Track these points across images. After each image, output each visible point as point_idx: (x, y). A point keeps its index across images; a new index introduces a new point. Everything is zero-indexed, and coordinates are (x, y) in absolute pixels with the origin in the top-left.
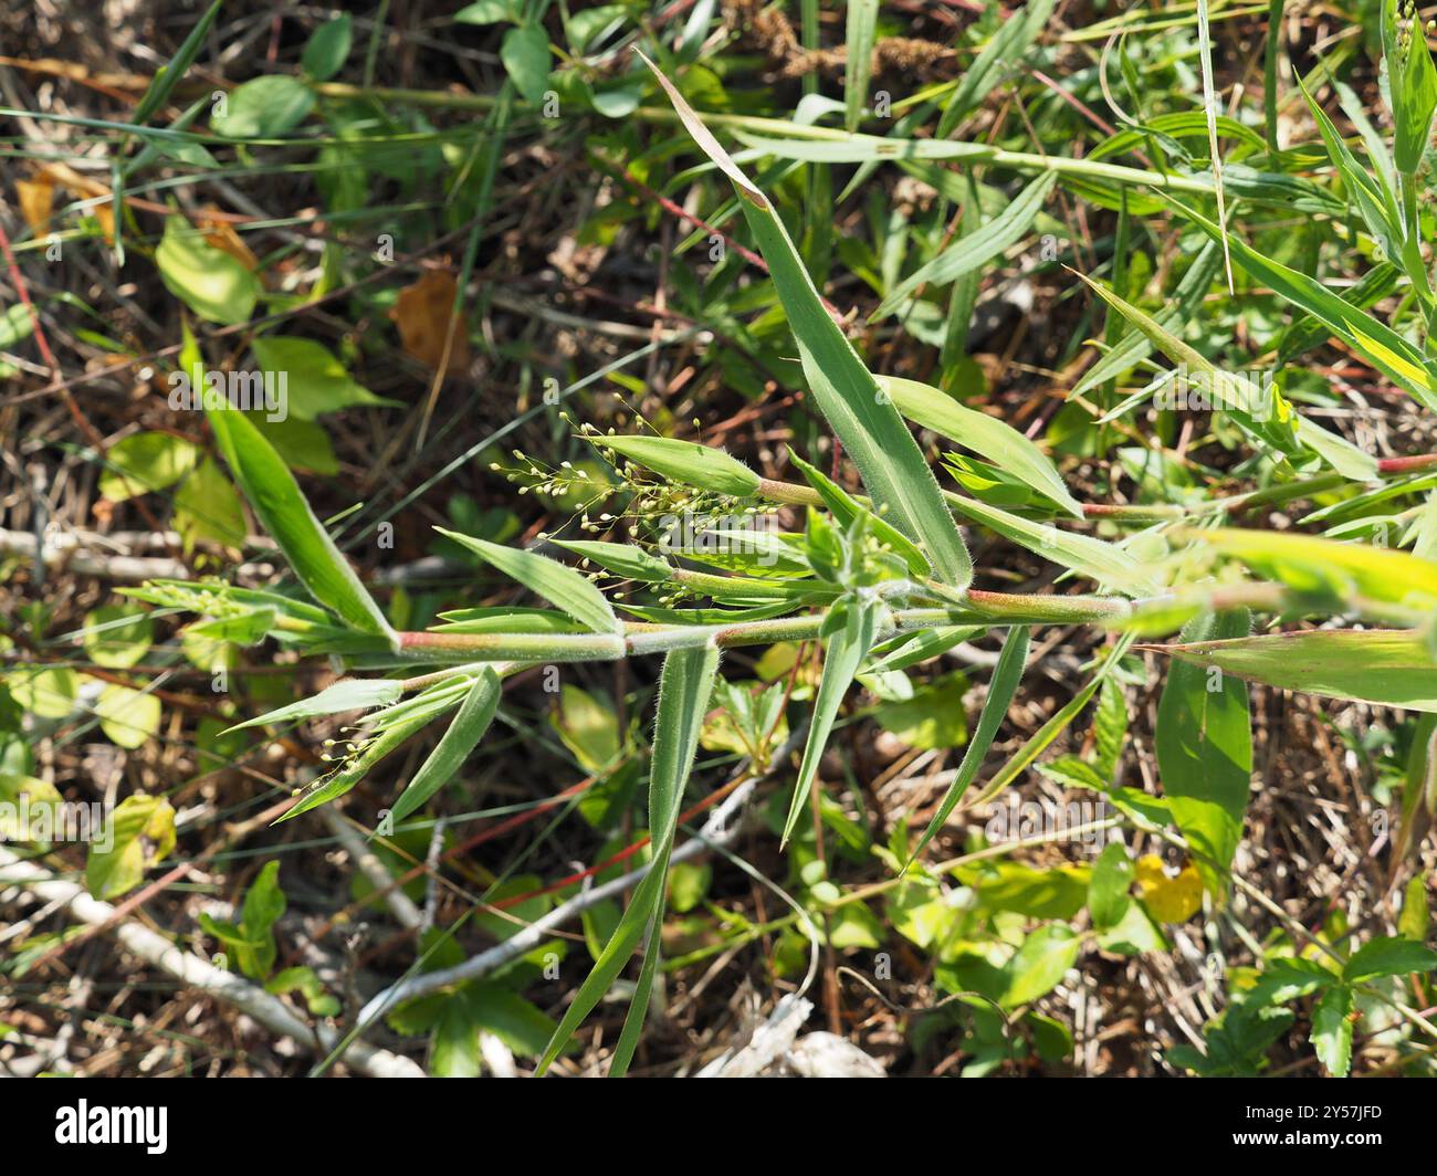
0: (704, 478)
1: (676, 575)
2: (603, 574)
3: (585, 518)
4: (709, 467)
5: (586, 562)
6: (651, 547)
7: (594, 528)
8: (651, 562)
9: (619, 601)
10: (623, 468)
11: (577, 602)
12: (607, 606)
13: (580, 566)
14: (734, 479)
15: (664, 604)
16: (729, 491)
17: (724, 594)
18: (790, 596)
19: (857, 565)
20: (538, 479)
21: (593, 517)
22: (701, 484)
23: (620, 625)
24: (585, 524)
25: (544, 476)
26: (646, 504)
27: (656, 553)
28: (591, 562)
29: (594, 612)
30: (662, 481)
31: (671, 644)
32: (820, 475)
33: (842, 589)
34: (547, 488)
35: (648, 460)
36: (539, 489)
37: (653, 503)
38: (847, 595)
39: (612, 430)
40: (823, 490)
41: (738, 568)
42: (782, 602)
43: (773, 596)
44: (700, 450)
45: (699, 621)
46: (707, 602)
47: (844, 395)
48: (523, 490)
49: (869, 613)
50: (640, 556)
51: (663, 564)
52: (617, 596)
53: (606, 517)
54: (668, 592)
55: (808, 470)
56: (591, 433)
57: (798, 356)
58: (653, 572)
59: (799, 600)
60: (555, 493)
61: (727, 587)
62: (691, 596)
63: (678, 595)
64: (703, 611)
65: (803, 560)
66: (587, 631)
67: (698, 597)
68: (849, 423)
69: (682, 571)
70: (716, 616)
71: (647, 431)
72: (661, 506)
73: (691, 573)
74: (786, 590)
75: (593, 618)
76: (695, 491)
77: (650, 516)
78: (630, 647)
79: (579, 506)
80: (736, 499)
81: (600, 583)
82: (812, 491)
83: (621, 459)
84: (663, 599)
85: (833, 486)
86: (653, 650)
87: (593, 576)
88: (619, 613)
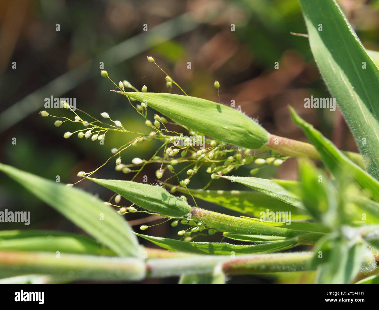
0: (220, 132)
1: (193, 213)
2: (132, 209)
3: (119, 160)
4: (226, 123)
5: (118, 198)
6: (174, 188)
7: (127, 170)
8: (173, 201)
9: (144, 232)
10: (153, 120)
11: (107, 230)
12: (132, 235)
13: (113, 202)
14: (246, 134)
15: (183, 237)
16: (243, 144)
17: (233, 231)
18: (289, 235)
19: (341, 208)
20: (80, 126)
21: (126, 161)
22: (219, 137)
23: (143, 252)
24: (120, 167)
25: (85, 123)
26: (170, 152)
27: (177, 194)
28: (122, 198)
29: (120, 239)
30: (186, 133)
31: (185, 269)
32: (317, 133)
33: (328, 230)
34: (88, 134)
35: (174, 114)
36: (81, 134)
37: (176, 151)
38: (334, 235)
39: (145, 88)
40: (320, 146)
41: (247, 210)
42: (282, 239)
43: (275, 234)
44: (219, 108)
45: (212, 251)
46: (218, 237)
47: (343, 67)
48: (67, 135)
49: (352, 251)
50: (164, 195)
51: (182, 202)
52: (143, 228)
53: (137, 161)
54: (187, 227)
55: (307, 129)
56: (127, 89)
57: (306, 32)
58: (174, 209)
59: (296, 239)
60: (94, 137)
61: (236, 225)
62: (206, 231)
63: (194, 229)
64: (214, 244)
65: (297, 204)
66: (112, 254)
67: (211, 232)
68: (346, 91)
69: (198, 210)
70: (226, 249)
71: (174, 90)
72: (183, 153)
73: (206, 212)
74: (285, 230)
75: (119, 244)
76: (213, 143)
77: (174, 162)
78: (149, 270)
79: (114, 150)
80: (248, 151)
81: (129, 217)
82: (309, 146)
83: (151, 111)
84: (181, 233)
85: (327, 143)
86: (168, 274)
87: (123, 210)
88: (142, 242)
